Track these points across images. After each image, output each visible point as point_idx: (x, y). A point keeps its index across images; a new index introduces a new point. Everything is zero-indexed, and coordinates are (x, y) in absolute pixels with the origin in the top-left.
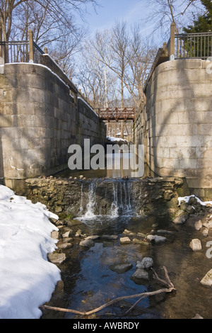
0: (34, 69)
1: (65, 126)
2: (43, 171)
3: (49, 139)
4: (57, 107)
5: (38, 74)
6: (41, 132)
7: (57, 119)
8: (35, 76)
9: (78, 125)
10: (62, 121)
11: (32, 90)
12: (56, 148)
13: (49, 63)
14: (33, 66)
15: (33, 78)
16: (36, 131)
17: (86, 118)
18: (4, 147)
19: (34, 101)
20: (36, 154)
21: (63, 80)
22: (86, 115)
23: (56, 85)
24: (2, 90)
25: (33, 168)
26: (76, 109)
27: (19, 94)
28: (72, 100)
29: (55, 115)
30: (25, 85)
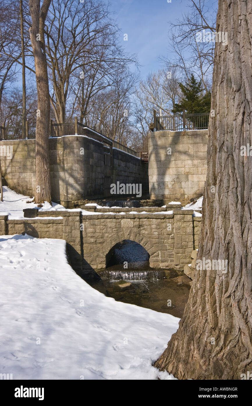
0: (77, 139)
1: (99, 169)
2: (82, 197)
3: (86, 178)
4: (93, 158)
5: (80, 141)
6: (79, 174)
7: (92, 166)
8: (77, 142)
9: (113, 168)
10: (96, 166)
11: (76, 151)
12: (92, 184)
13: (87, 132)
14: (77, 137)
15: (77, 144)
16: (78, 173)
17: (122, 162)
18: (61, 183)
19: (78, 156)
20: (78, 187)
21: (98, 140)
22: (121, 160)
23: (91, 145)
24: (60, 151)
25: (76, 194)
26: (111, 157)
27: (69, 153)
28: (108, 150)
29: (91, 163)
30: (72, 148)
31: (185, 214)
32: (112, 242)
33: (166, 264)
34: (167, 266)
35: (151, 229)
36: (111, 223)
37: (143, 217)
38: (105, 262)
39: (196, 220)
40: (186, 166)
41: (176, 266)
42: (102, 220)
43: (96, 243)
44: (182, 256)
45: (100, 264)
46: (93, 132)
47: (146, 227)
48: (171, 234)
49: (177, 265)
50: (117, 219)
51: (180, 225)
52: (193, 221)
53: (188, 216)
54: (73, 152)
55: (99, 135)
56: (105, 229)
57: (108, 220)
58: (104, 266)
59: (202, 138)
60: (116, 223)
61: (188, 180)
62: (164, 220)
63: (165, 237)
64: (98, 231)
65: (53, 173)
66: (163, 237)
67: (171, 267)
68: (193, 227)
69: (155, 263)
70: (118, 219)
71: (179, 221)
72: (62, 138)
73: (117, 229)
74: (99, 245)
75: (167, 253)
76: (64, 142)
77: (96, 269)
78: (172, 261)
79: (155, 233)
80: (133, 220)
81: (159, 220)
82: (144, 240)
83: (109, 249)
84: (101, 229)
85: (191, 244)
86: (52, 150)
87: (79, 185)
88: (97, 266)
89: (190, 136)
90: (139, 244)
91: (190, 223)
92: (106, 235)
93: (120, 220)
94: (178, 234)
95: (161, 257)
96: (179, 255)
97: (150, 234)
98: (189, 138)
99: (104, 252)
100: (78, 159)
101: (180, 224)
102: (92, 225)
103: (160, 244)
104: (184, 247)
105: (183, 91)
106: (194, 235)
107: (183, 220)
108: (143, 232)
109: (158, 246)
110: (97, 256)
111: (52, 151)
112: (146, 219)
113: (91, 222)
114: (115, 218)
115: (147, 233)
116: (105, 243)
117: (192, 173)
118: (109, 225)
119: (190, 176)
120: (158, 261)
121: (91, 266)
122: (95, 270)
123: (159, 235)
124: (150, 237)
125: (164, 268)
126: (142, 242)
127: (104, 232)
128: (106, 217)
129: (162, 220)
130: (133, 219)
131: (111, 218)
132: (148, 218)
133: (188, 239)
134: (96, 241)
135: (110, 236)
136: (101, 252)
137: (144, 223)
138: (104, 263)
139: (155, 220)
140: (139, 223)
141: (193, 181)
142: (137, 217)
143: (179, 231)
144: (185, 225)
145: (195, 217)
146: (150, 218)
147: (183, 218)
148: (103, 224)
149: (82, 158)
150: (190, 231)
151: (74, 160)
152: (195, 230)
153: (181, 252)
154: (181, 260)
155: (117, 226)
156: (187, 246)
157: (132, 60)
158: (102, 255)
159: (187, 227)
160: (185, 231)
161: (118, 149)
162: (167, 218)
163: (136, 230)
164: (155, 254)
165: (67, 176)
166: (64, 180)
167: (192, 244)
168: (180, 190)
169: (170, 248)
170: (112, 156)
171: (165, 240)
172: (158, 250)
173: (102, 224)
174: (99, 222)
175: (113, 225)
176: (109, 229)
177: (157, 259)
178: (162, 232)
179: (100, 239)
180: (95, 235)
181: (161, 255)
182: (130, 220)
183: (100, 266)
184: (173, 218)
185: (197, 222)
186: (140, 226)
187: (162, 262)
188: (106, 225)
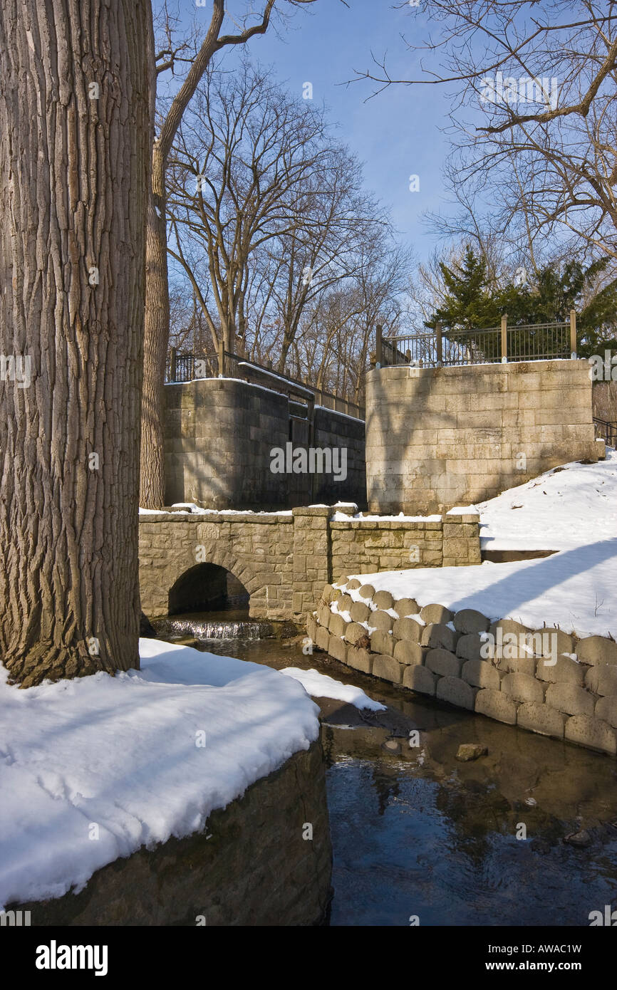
0: (222, 385)
3: (239, 467)
4: (258, 425)
5: (226, 391)
6: (225, 458)
7: (256, 443)
8: (222, 392)
10: (268, 444)
11: (218, 409)
13: (247, 373)
14: (221, 381)
15: (220, 395)
16: (221, 455)
17: (339, 438)
18: (186, 474)
19: (221, 421)
20: (221, 484)
21: (275, 388)
22: (337, 432)
23: (255, 398)
24: (187, 409)
25: (217, 500)
26: (310, 426)
27: (205, 415)
28: (304, 412)
29: (253, 437)
30: (211, 404)
31: (312, 516)
32: (180, 566)
33: (278, 611)
34: (280, 616)
35: (252, 543)
36: (179, 531)
37: (236, 520)
38: (167, 605)
39: (335, 527)
40: (442, 442)
41: (295, 616)
42: (164, 525)
43: (152, 567)
44: (307, 596)
45: (158, 607)
46: (263, 373)
47: (242, 539)
48: (289, 554)
49: (297, 614)
50: (190, 522)
51: (304, 536)
52: (329, 530)
53: (319, 518)
54: (213, 413)
55: (279, 378)
56: (169, 542)
57: (175, 525)
58: (166, 611)
59: (475, 383)
60: (189, 530)
61: (445, 471)
62: (277, 527)
63: (277, 560)
64: (156, 544)
65: (173, 455)
66: (273, 559)
67: (288, 617)
68: (330, 542)
69: (257, 608)
70: (193, 522)
71: (302, 527)
72: (192, 383)
73: (190, 542)
74: (157, 572)
75: (280, 590)
76: (196, 391)
77: (151, 616)
78: (289, 606)
79: (258, 551)
80: (219, 525)
81: (267, 526)
82: (239, 563)
83: (175, 578)
84: (161, 541)
85: (323, 573)
86: (171, 408)
87: (223, 479)
88: (153, 611)
89: (451, 378)
90: (230, 572)
91: (323, 532)
92: (171, 552)
93: (196, 524)
94: (299, 554)
95: (269, 598)
96: (301, 593)
97: (251, 552)
98: (446, 381)
99: (165, 585)
100: (222, 427)
101: (302, 533)
102: (146, 533)
103: (268, 572)
104: (310, 580)
105: (449, 282)
106: (330, 556)
107: (308, 527)
108: (237, 548)
109: (264, 577)
110: (154, 592)
111: (171, 411)
112: (242, 524)
113: (145, 528)
114: (186, 521)
115: (244, 550)
116: (168, 567)
117: (453, 457)
118: (176, 534)
119: (449, 463)
120: (263, 606)
121: (142, 610)
122: (149, 618)
123: (265, 554)
124: (249, 559)
125: (275, 618)
126: (235, 568)
127: (166, 547)
128: (169, 518)
129: (273, 527)
130: (218, 523)
131: (179, 521)
132: (247, 522)
133: (319, 564)
134: (152, 564)
135: (177, 554)
136: (161, 584)
137: (239, 532)
138: (164, 605)
139: (260, 525)
140: (230, 532)
141: (455, 474)
142: (227, 520)
143: (300, 548)
144: (311, 535)
145: (333, 521)
146: (251, 523)
147: (310, 523)
148: (166, 531)
149: (230, 425)
150: (322, 548)
151: (215, 429)
152: (334, 548)
153: (304, 588)
154: (304, 603)
155: (191, 536)
156: (315, 577)
157: (380, 221)
158: (162, 590)
159: (316, 540)
160: (311, 548)
161: (334, 411)
162: (282, 523)
163: (223, 544)
164: (259, 592)
165: (201, 461)
166: (191, 470)
167: (325, 574)
168: (428, 493)
169: (286, 580)
170: (312, 424)
171: (278, 565)
172: (264, 584)
173: (163, 531)
174: (158, 528)
175: (184, 533)
176: (176, 542)
177: (261, 602)
178: (273, 549)
179: (160, 560)
180: (150, 552)
181: (269, 593)
182: (213, 524)
183: (157, 612)
184: (292, 522)
185: (338, 532)
186: (231, 537)
187: (272, 607)
188: (171, 533)
